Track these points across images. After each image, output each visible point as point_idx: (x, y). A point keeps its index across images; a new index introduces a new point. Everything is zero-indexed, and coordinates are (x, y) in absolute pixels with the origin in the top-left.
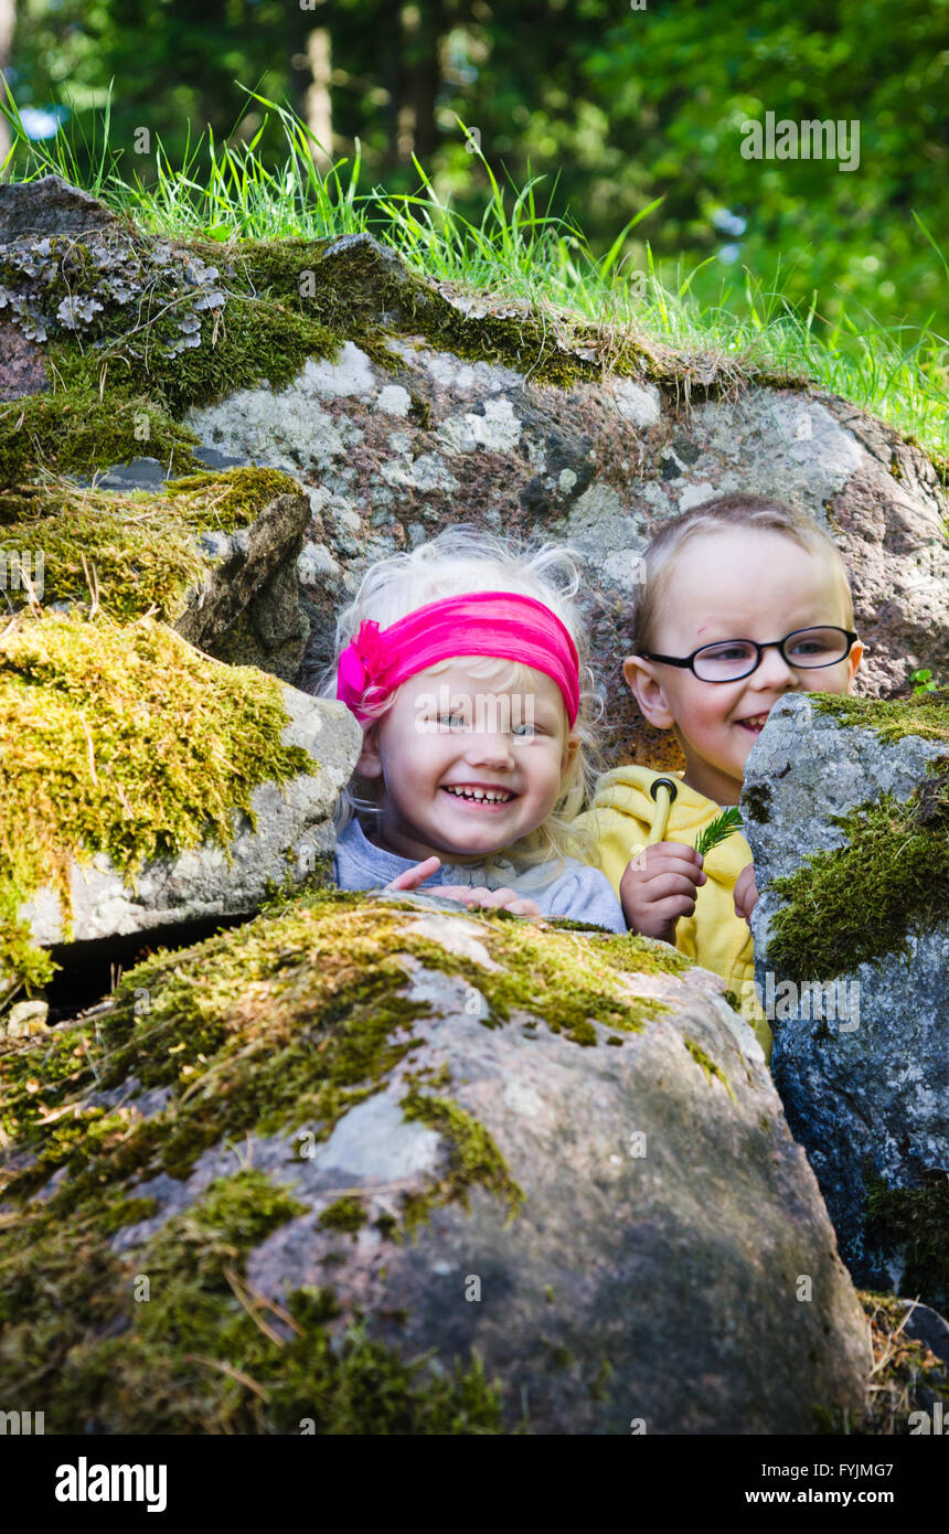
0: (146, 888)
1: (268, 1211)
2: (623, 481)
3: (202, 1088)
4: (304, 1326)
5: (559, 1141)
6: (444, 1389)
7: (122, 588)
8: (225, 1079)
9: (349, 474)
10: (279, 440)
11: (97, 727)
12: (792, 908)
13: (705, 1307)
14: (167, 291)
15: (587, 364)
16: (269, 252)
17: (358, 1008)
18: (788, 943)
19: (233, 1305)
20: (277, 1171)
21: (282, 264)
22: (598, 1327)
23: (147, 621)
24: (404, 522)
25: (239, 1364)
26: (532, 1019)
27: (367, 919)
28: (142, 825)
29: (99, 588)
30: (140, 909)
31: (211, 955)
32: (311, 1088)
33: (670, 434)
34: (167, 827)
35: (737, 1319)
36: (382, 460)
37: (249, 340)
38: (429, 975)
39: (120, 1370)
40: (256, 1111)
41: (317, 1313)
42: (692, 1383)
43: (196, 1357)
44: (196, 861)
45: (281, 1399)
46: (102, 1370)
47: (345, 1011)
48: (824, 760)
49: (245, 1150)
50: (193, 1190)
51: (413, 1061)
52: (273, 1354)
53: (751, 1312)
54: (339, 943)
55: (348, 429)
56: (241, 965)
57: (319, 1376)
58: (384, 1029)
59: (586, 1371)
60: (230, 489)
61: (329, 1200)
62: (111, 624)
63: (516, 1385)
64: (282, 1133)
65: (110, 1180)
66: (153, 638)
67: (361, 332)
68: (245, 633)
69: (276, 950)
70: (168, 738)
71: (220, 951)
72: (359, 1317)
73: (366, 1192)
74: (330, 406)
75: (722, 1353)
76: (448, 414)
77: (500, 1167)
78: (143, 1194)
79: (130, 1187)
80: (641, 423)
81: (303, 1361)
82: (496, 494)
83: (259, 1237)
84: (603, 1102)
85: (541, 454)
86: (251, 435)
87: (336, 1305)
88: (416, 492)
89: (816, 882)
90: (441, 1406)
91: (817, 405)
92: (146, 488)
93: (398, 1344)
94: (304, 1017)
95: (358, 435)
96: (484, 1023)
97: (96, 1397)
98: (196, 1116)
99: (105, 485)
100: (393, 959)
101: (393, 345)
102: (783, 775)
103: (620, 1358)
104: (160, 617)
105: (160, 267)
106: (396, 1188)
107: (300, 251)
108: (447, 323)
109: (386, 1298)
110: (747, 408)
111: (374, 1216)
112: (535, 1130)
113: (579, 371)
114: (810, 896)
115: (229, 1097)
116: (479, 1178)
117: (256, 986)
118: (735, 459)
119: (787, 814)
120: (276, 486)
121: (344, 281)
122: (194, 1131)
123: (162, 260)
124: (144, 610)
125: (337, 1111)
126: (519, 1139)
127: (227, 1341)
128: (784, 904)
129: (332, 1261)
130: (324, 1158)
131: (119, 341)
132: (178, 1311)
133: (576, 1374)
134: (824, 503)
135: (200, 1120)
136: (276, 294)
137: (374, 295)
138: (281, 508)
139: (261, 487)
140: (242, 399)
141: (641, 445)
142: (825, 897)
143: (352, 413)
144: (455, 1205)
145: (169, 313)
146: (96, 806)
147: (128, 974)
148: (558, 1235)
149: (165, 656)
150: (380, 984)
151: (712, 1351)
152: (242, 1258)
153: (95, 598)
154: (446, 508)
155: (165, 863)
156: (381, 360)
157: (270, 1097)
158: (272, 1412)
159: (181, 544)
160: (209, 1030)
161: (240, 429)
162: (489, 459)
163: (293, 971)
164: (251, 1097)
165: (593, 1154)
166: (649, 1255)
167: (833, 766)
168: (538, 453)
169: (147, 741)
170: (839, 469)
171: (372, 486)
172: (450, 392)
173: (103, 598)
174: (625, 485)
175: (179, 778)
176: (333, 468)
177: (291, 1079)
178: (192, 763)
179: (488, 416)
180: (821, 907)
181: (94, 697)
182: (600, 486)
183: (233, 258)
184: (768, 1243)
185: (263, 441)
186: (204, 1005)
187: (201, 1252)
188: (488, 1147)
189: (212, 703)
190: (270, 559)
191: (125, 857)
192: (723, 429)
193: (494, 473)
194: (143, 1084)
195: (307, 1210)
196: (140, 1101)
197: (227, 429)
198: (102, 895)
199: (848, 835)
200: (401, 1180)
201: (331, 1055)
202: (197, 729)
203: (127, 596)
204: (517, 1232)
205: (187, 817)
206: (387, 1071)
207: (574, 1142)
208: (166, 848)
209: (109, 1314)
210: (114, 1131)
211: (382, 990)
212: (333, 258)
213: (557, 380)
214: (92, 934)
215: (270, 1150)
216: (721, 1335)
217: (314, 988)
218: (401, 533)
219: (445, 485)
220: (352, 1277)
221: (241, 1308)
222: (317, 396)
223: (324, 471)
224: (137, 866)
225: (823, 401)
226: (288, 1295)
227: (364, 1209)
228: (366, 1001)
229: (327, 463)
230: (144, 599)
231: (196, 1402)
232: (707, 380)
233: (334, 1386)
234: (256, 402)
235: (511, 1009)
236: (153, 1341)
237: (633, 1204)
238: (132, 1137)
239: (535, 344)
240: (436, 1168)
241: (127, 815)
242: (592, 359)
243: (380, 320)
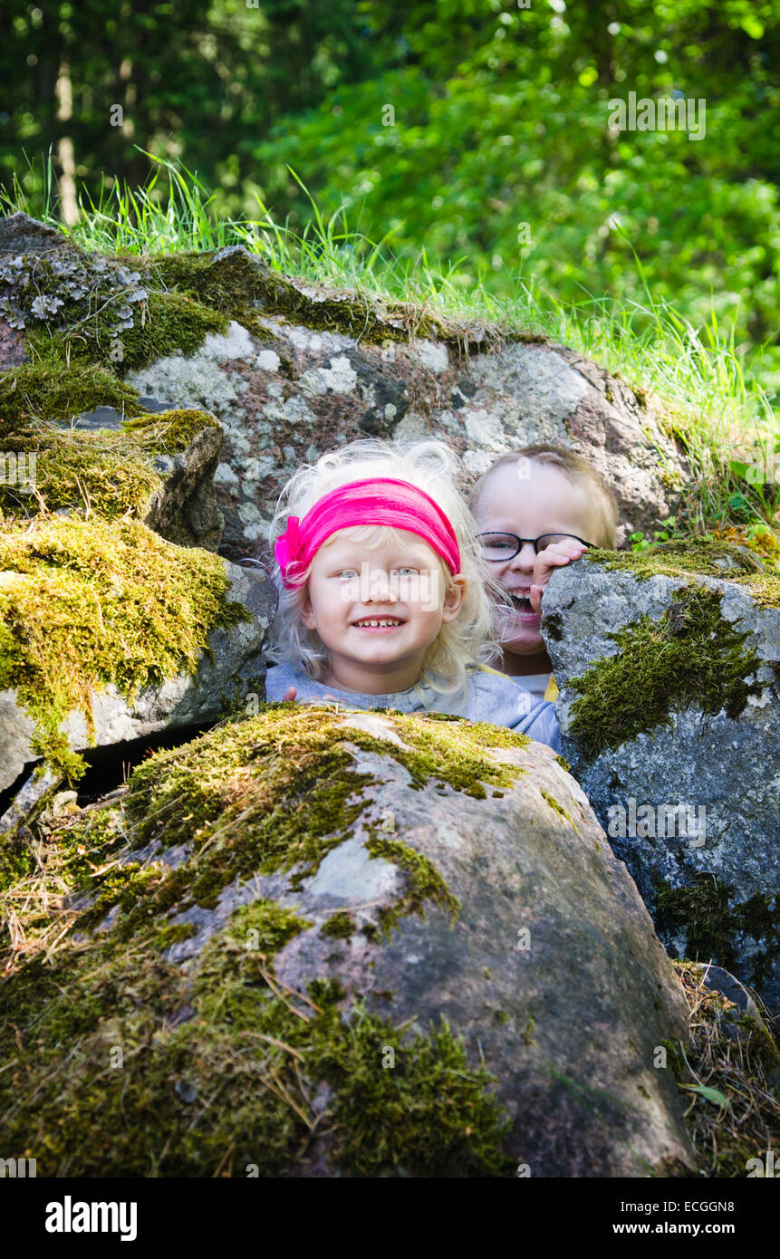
0: (142, 707)
1: (284, 927)
2: (426, 411)
3: (213, 844)
4: (322, 1007)
5: (477, 865)
6: (424, 1045)
7: (107, 496)
8: (230, 836)
9: (241, 413)
10: (192, 391)
11: (102, 594)
12: (585, 698)
13: (588, 976)
14: (106, 290)
15: (398, 330)
16: (173, 261)
17: (320, 781)
18: (585, 722)
19: (268, 994)
20: (282, 898)
21: (183, 269)
22: (522, 993)
23: (126, 518)
24: (280, 445)
25: (279, 1036)
26: (440, 782)
27: (311, 719)
28: (138, 662)
29: (90, 497)
30: (138, 722)
31: (199, 751)
32: (296, 839)
33: (456, 377)
34: (155, 663)
35: (609, 982)
36: (263, 402)
37: (167, 322)
38: (367, 755)
39: (196, 1045)
40: (258, 857)
41: (329, 996)
42: (588, 1029)
43: (247, 1033)
44: (175, 686)
45: (311, 1058)
46: (183, 1046)
47: (311, 784)
48: (598, 594)
49: (255, 885)
50: (221, 916)
51: (368, 816)
52: (302, 1028)
53: (617, 977)
54: (297, 736)
55: (238, 382)
56: (224, 756)
57: (337, 1041)
58: (342, 795)
59: (518, 1025)
60: (169, 426)
61: (327, 916)
62: (103, 524)
63: (473, 1039)
64: (279, 872)
65: (155, 913)
66: (132, 531)
67: (241, 314)
68: (180, 526)
69: (249, 744)
70: (151, 601)
71: (205, 748)
72: (360, 997)
73: (352, 909)
74: (225, 366)
75: (604, 1008)
76: (306, 369)
77: (441, 886)
78: (181, 921)
79: (172, 916)
80: (437, 371)
81: (324, 1031)
82: (343, 423)
83: (279, 945)
84: (501, 837)
85: (371, 394)
86: (172, 388)
87: (342, 989)
88: (288, 424)
89: (602, 679)
90: (424, 1056)
91: (554, 353)
92: (109, 427)
93: (389, 1015)
94: (280, 789)
95: (245, 386)
96: (410, 786)
97: (180, 1066)
98: (213, 863)
99: (79, 427)
100: (339, 745)
101: (264, 322)
102: (569, 607)
103: (539, 1015)
104: (134, 515)
105: (100, 274)
106: (373, 905)
107: (194, 259)
108: (299, 306)
109: (376, 982)
110: (507, 358)
111: (360, 926)
112: (461, 859)
113: (393, 335)
114: (598, 689)
115: (236, 849)
116: (428, 894)
117: (240, 770)
118: (501, 393)
119: (575, 633)
120: (201, 421)
121: (227, 279)
122: (214, 874)
123: (100, 268)
124: (123, 511)
125: (319, 853)
126: (451, 866)
127: (268, 1020)
128: (579, 696)
129: (335, 959)
130: (316, 886)
131: (76, 326)
132: (230, 1001)
133: (512, 1029)
134: (564, 420)
135: (216, 866)
136: (181, 290)
137: (248, 288)
138: (205, 437)
139: (190, 423)
140: (164, 364)
141: (437, 385)
142: (609, 689)
143: (240, 370)
144: (415, 914)
145: (110, 305)
146: (106, 650)
147: (138, 768)
148: (486, 931)
149: (142, 543)
150: (333, 763)
151: (598, 1006)
152: (269, 960)
153: (88, 505)
154: (308, 434)
155: (154, 688)
156: (256, 333)
157: (267, 848)
158: (307, 1068)
159: (143, 464)
160: (209, 803)
161: (165, 384)
162: (335, 399)
163: (265, 759)
164: (253, 848)
165: (500, 873)
166: (547, 942)
167: (605, 598)
168: (370, 395)
169: (137, 603)
170: (572, 397)
171: (257, 421)
172: (306, 353)
173: (93, 504)
174: (428, 414)
175: (160, 627)
176: (230, 409)
177: (280, 833)
178: (169, 617)
179: (334, 369)
180: (607, 696)
181: (98, 573)
182: (412, 414)
183: (148, 266)
184: (617, 928)
185: (180, 392)
186: (204, 786)
187: (239, 958)
188: (431, 872)
189: (178, 574)
190: (197, 473)
191: (127, 685)
192: (491, 372)
193: (338, 409)
194: (164, 844)
195: (311, 925)
196: (164, 856)
197: (155, 385)
198: (113, 713)
199: (620, 645)
200: (376, 899)
201: (306, 815)
202: (170, 593)
203: (111, 502)
204: (458, 930)
205: (168, 655)
206: (350, 823)
207: (487, 866)
208: (154, 678)
209: (176, 1007)
210: (152, 878)
211: (335, 768)
212: (218, 263)
213: (379, 342)
214: (108, 741)
215: (273, 884)
216: (601, 995)
217: (284, 769)
218: (279, 452)
219: (307, 418)
220: (350, 970)
221: (275, 996)
222: (215, 359)
223: (224, 411)
224: (136, 692)
225: (557, 350)
226: (308, 985)
227: (352, 921)
228: (325, 775)
229: (225, 406)
230: (123, 503)
231: (253, 1064)
232: (479, 338)
233: (349, 1047)
234: (173, 365)
235: (425, 775)
236: (216, 1023)
237: (532, 907)
238: (167, 881)
239: (362, 318)
240: (398, 889)
241: (127, 656)
242: (401, 327)
243: (253, 305)
